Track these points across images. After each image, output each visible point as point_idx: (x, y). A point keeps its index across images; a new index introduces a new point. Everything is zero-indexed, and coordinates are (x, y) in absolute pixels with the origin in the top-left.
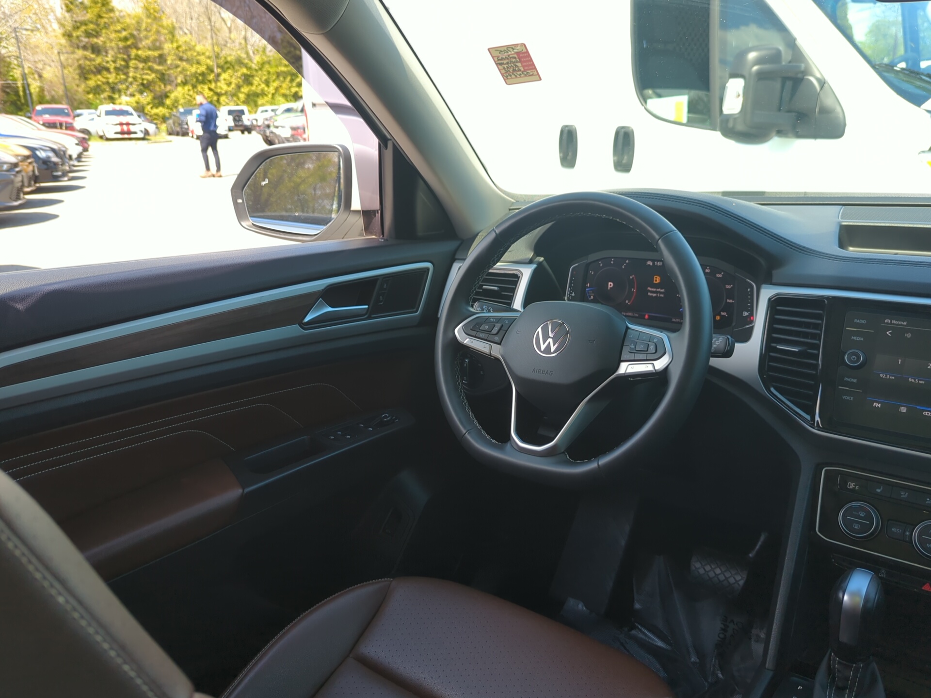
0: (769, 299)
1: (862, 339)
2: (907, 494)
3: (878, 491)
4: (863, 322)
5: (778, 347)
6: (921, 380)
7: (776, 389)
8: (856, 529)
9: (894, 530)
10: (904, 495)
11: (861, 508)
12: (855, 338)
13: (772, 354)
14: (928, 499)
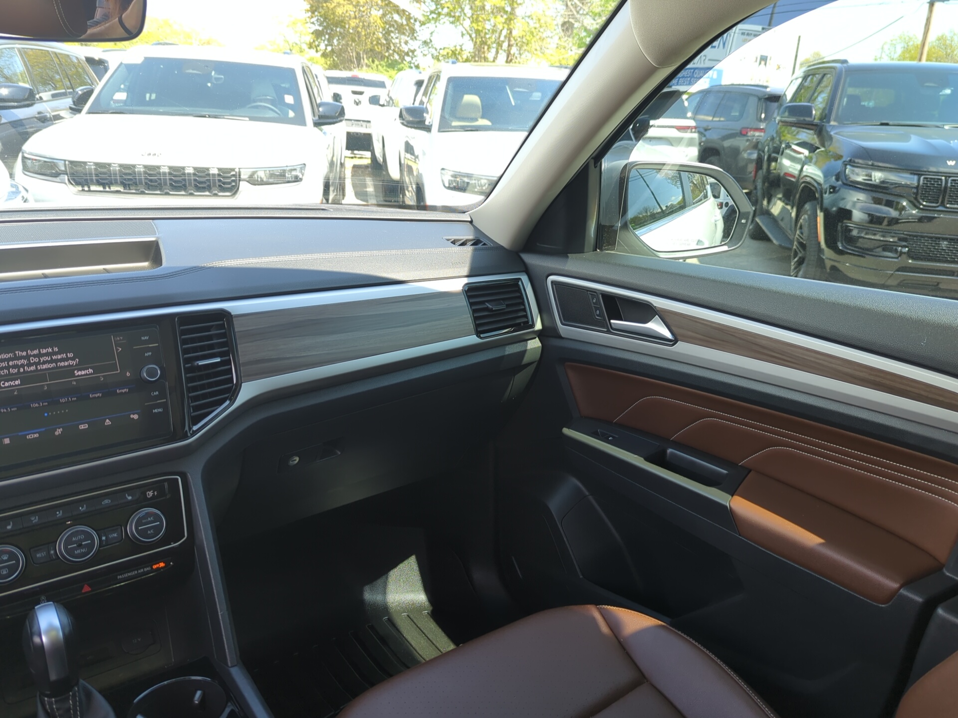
2: (37, 517)
3: (9, 527)
6: (13, 408)
8: (5, 574)
9: (38, 555)
10: (35, 519)
14: (58, 513)
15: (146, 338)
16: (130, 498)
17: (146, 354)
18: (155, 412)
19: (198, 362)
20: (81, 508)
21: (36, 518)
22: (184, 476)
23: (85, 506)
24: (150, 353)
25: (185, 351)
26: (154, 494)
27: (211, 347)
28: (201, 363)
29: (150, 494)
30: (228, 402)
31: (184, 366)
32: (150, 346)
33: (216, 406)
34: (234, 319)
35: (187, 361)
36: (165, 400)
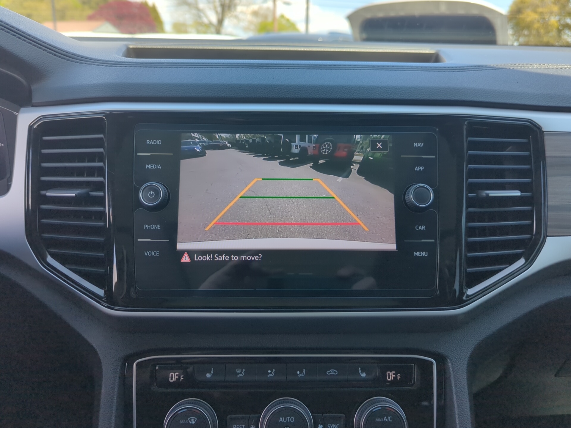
0: (30, 127)
1: (160, 167)
2: (244, 370)
3: (209, 375)
4: (157, 142)
5: (48, 194)
7: (54, 256)
10: (241, 373)
11: (190, 412)
12: (150, 166)
13: (44, 207)
14: (269, 371)
15: (420, 145)
16: (363, 375)
17: (416, 169)
18: (416, 255)
19: (488, 192)
20: (298, 373)
21: (242, 371)
22: (441, 360)
23: (304, 370)
24: (422, 168)
25: (473, 173)
26: (396, 377)
27: (500, 174)
28: (493, 193)
29: (391, 376)
30: (521, 262)
31: (467, 195)
32: (424, 157)
33: (505, 264)
34: (546, 138)
35: (472, 188)
36: (433, 241)
